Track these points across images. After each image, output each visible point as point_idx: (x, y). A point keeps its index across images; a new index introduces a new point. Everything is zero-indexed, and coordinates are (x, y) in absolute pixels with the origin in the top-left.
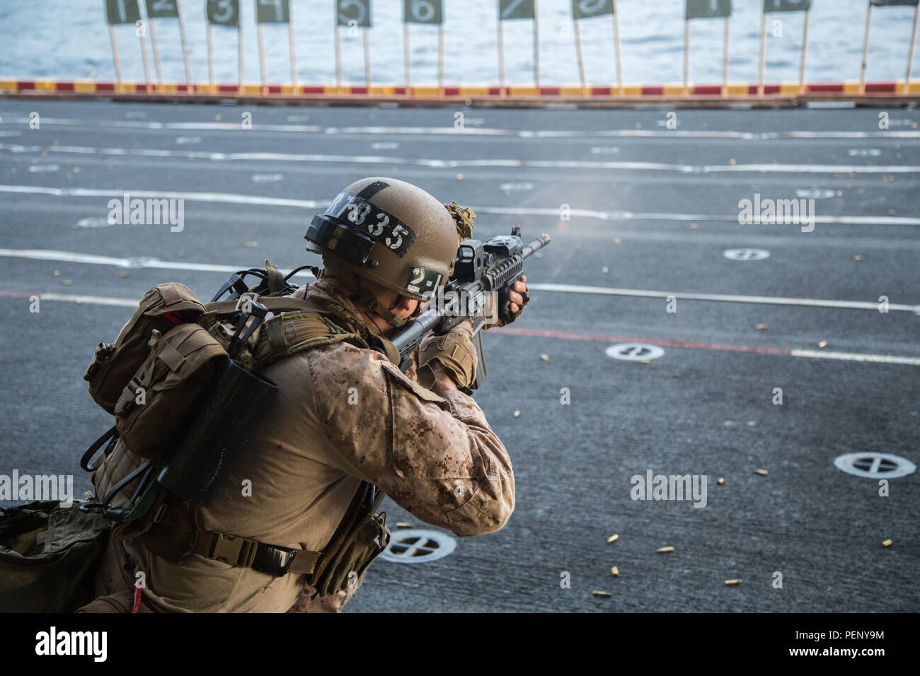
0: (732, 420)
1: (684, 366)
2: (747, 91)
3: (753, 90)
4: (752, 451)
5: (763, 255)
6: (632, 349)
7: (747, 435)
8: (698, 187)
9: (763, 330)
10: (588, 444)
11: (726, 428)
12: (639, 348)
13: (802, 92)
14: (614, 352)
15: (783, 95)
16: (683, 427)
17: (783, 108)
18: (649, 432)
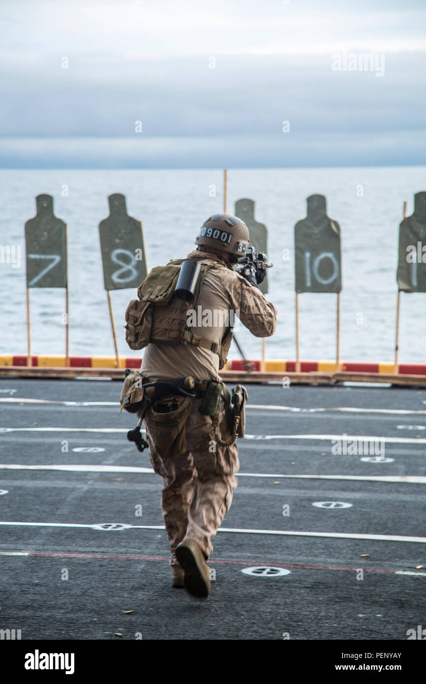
0: (364, 614)
1: (310, 580)
2: (284, 367)
3: (290, 367)
4: (385, 631)
5: (347, 505)
6: (264, 570)
7: (378, 622)
8: (265, 452)
9: (367, 558)
10: (255, 628)
11: (360, 618)
12: (268, 569)
13: (339, 371)
14: (248, 571)
15: (320, 373)
16: (327, 617)
17: (321, 385)
18: (301, 621)
